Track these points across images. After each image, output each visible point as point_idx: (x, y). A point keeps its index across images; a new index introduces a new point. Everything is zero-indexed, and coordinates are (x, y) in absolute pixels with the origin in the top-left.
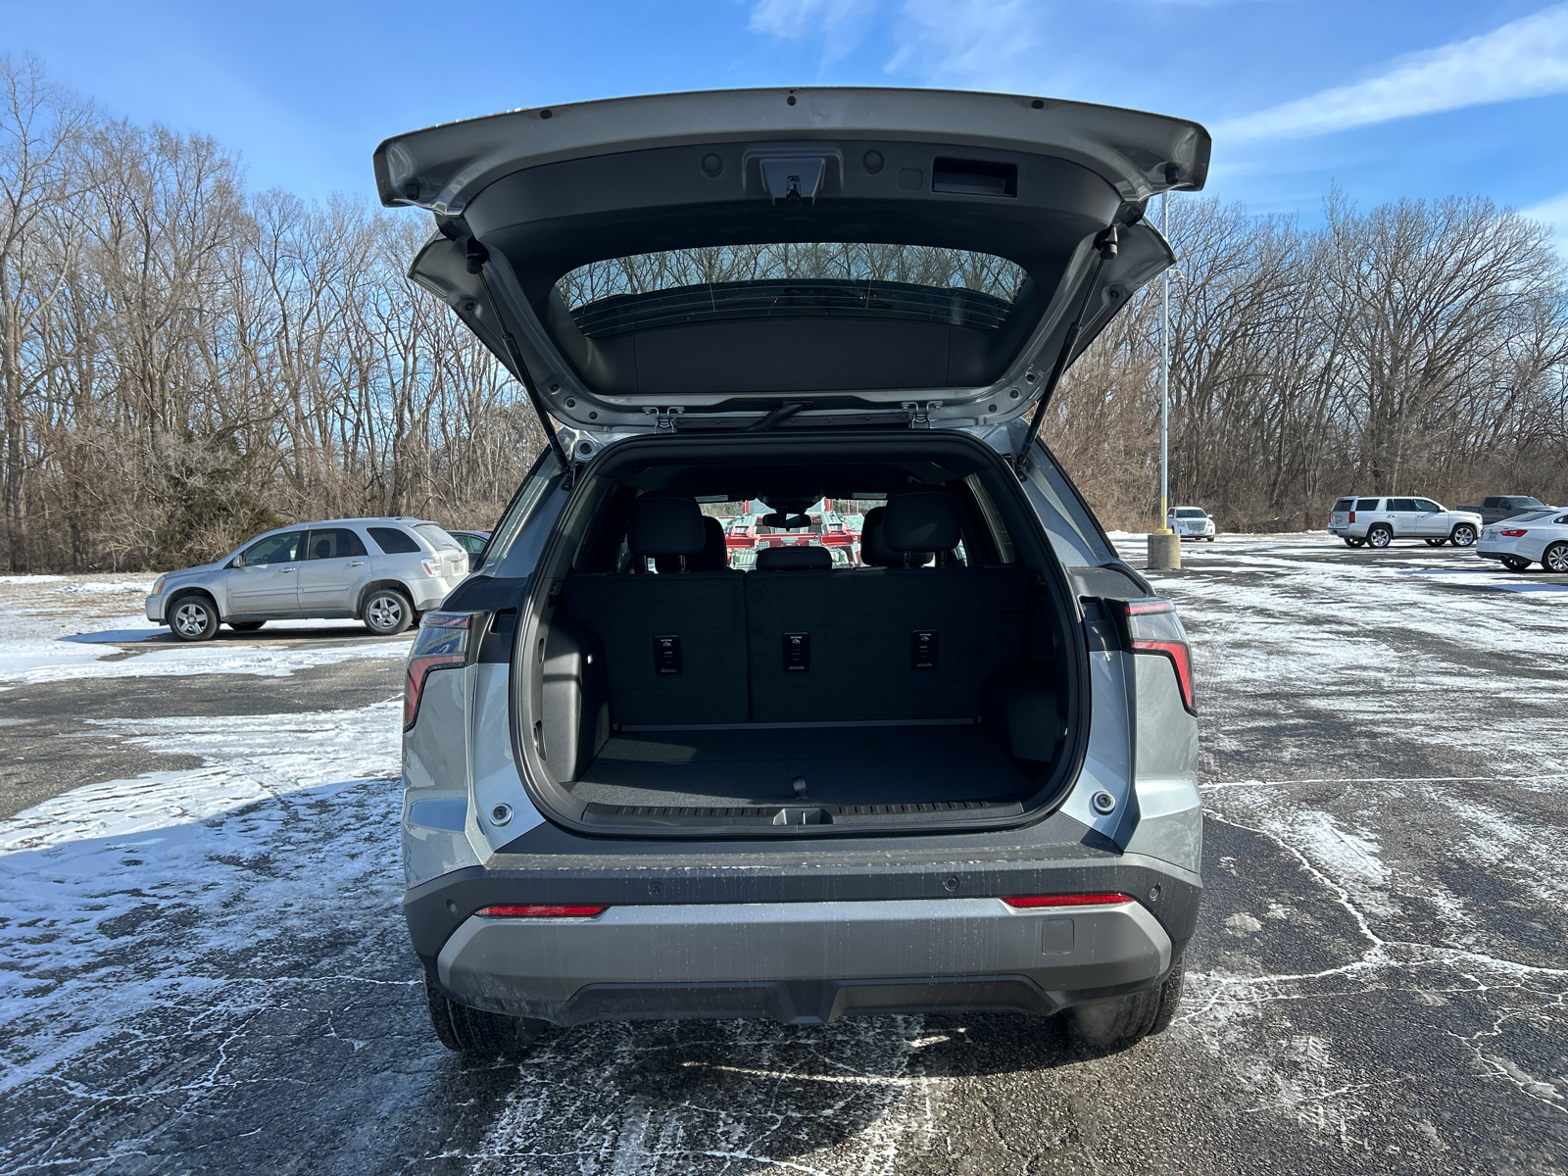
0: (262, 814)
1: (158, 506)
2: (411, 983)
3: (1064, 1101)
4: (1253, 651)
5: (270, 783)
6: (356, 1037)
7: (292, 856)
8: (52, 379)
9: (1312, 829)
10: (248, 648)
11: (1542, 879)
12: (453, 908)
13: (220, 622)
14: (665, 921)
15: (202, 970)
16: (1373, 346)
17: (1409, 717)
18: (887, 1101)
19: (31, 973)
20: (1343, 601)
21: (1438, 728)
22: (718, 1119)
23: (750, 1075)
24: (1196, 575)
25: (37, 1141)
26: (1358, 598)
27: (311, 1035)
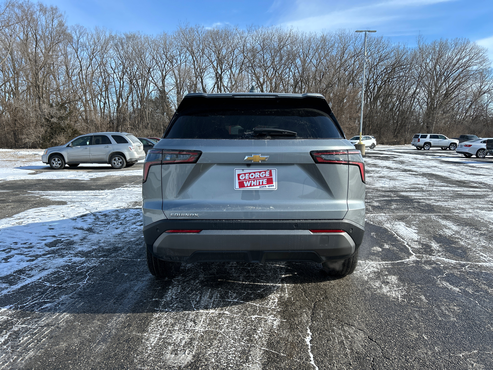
0: (87, 217)
1: (42, 128)
2: (139, 260)
3: (324, 290)
4: (385, 179)
5: (88, 209)
6: (125, 272)
7: (99, 228)
8: (5, 86)
9: (398, 226)
10: (74, 172)
11: (463, 240)
12: (158, 231)
13: (65, 164)
14: (218, 234)
15: (78, 256)
16: (429, 86)
17: (430, 198)
18: (275, 289)
19: (27, 256)
20: (414, 165)
21: (438, 201)
22: (229, 292)
23: (237, 283)
24: (370, 157)
25: (38, 296)
26: (419, 164)
27: (111, 272)
